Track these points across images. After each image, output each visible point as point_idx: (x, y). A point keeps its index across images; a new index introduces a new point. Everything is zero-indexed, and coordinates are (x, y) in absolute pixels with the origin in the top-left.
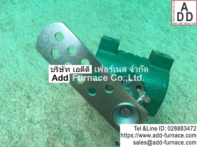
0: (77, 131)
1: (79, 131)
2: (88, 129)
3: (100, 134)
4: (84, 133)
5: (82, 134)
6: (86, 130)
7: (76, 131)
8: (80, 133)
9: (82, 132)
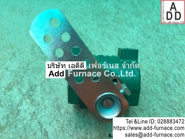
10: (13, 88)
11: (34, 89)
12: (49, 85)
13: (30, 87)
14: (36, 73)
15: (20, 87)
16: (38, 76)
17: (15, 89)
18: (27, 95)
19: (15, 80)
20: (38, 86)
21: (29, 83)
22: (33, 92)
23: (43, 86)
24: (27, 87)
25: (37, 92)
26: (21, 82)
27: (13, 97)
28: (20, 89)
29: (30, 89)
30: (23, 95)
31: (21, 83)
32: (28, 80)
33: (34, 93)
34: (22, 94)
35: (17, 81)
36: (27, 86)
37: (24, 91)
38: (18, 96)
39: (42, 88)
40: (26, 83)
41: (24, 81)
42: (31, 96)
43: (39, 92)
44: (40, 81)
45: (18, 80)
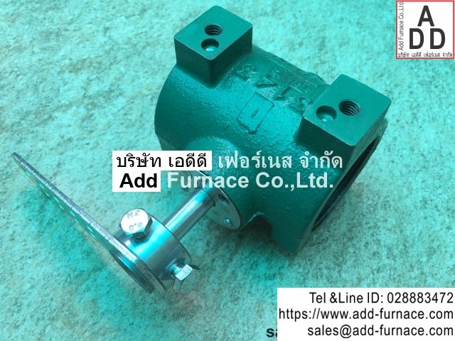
0: (120, 87)
1: (120, 89)
2: (131, 101)
3: (131, 120)
4: (120, 98)
5: (118, 96)
6: (128, 99)
7: (118, 86)
8: (117, 93)
9: (120, 94)
10: (82, 71)
11: (113, 97)
12: (145, 110)
13: (110, 88)
14: (146, 69)
15: (94, 76)
16: (144, 77)
17: (83, 75)
18: (90, 101)
19: (98, 60)
20: (124, 97)
21: (114, 81)
22: (106, 102)
23: (132, 103)
24: (105, 86)
25: (112, 106)
26: (106, 69)
27: (67, 87)
28: (91, 81)
29: (106, 92)
30: (85, 94)
31: (102, 72)
32: (121, 73)
33: (105, 105)
34: (83, 93)
35: (100, 63)
36: (107, 84)
37: (94, 88)
38: (76, 92)
39: (126, 105)
40: (112, 76)
41: (112, 71)
42: (94, 105)
43: (115, 110)
44: (139, 90)
45: (104, 62)
